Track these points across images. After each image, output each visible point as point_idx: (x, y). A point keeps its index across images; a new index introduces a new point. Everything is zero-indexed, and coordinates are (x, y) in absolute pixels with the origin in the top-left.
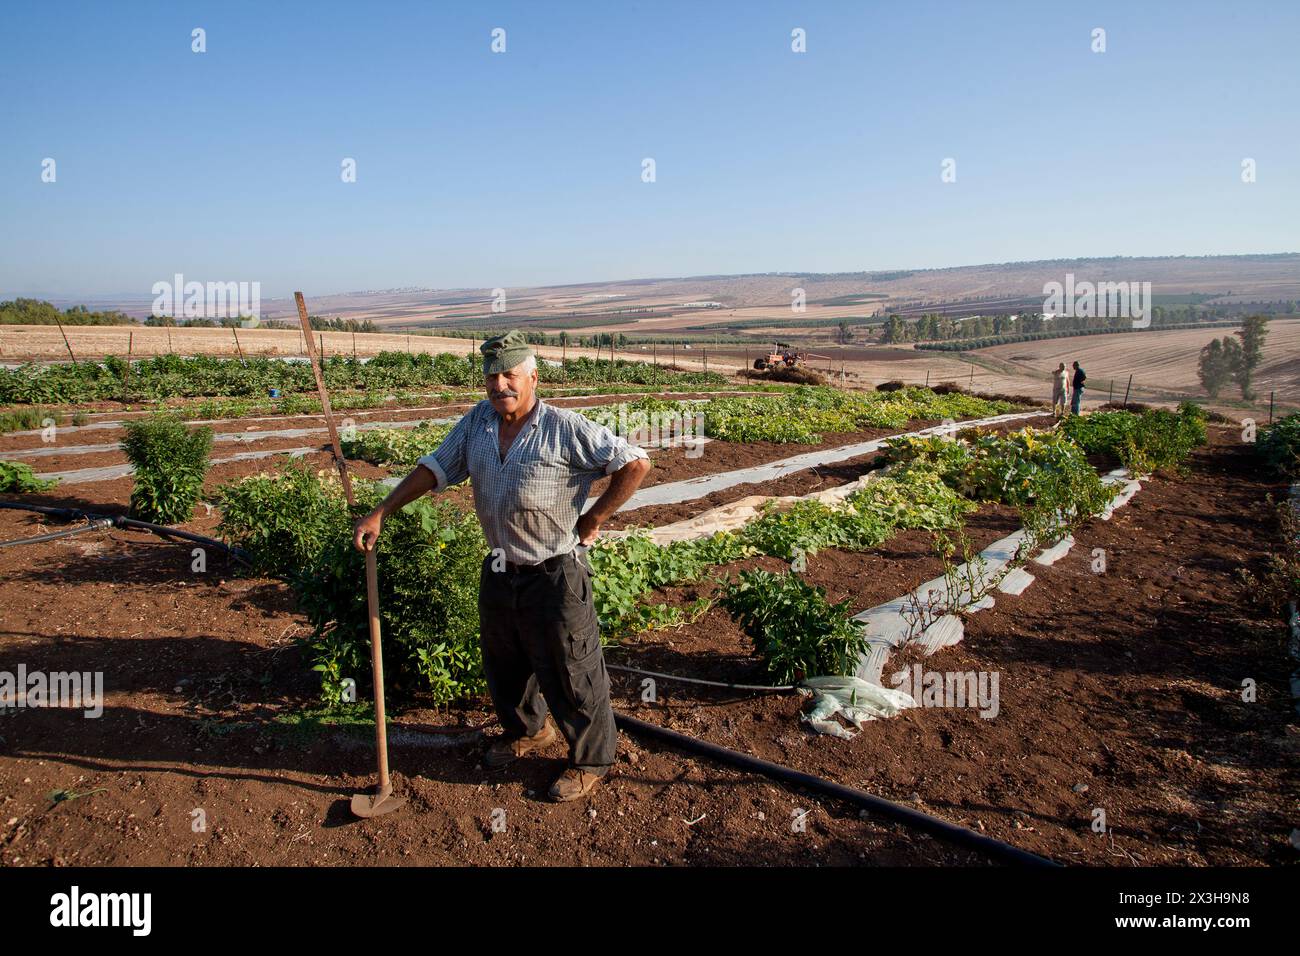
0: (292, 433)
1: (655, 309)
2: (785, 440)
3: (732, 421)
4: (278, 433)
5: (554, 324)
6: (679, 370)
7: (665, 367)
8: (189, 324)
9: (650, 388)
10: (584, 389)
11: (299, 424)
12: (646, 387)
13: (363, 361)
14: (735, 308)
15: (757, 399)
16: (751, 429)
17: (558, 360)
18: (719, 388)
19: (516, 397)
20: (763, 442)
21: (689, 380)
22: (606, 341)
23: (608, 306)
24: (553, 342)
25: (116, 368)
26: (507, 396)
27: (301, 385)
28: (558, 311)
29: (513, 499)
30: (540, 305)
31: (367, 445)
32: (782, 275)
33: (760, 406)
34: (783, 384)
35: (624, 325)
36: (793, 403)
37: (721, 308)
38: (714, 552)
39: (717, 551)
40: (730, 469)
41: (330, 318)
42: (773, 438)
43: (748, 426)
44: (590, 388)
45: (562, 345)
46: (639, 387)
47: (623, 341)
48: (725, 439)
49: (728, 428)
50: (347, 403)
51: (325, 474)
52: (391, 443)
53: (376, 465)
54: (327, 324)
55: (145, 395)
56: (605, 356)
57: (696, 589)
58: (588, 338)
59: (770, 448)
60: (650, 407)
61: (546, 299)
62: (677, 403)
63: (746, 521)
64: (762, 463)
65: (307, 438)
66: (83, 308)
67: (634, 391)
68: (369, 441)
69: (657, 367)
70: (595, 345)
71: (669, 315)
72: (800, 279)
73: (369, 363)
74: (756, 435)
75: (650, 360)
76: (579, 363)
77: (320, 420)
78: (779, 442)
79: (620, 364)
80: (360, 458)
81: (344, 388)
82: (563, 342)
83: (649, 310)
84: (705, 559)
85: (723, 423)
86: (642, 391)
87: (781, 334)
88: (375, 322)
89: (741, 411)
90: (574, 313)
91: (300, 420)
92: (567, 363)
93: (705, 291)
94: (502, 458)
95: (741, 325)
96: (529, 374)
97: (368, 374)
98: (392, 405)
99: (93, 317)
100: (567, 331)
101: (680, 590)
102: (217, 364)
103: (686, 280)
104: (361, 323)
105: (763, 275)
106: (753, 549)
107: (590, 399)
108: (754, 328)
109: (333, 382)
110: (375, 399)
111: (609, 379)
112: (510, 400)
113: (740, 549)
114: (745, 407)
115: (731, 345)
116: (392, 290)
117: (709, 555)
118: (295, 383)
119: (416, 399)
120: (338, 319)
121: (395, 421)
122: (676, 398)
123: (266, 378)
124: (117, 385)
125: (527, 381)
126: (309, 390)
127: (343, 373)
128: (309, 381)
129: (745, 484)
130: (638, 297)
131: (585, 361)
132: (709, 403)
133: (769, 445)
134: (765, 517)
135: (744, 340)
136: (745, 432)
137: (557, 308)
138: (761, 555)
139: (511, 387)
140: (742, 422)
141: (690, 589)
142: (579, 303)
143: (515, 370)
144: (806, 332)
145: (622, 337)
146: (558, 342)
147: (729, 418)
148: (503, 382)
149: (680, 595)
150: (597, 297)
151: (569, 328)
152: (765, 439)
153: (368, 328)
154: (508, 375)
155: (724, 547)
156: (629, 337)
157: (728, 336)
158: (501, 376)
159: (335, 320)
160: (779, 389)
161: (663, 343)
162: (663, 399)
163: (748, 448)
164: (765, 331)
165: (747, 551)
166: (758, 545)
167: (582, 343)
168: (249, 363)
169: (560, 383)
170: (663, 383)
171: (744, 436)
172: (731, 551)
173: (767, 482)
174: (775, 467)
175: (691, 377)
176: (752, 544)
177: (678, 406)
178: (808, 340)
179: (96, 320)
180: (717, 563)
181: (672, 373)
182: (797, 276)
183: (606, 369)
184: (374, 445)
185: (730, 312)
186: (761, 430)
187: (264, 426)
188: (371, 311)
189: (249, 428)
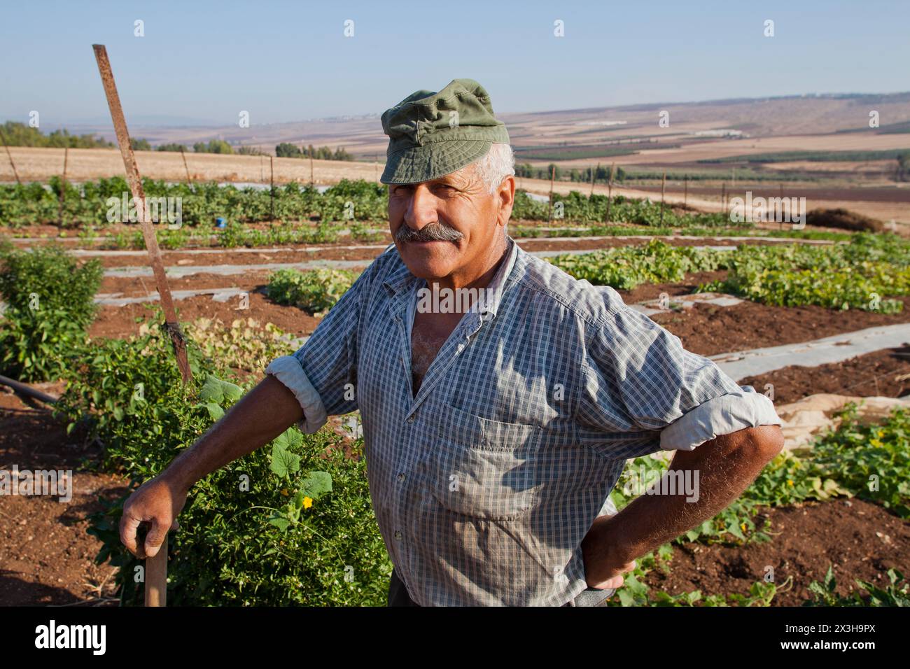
0: (226, 270)
1: (660, 139)
2: (846, 306)
3: (769, 277)
4: (210, 269)
5: (542, 154)
6: (690, 209)
7: (673, 206)
8: (162, 149)
9: (656, 229)
10: (574, 228)
11: (238, 259)
12: (650, 229)
13: (322, 190)
14: (758, 137)
15: (801, 248)
16: (797, 289)
17: (545, 194)
18: (744, 233)
19: (456, 243)
20: (814, 308)
21: (704, 221)
22: (601, 175)
23: (604, 135)
24: (540, 175)
25: (59, 189)
26: (432, 239)
27: (250, 214)
28: (548, 141)
29: (430, 485)
30: (527, 133)
31: (304, 288)
32: (823, 97)
33: (804, 258)
34: (829, 230)
35: (624, 157)
36: (849, 256)
37: (741, 138)
38: (769, 487)
39: (773, 484)
40: (771, 343)
41: (302, 145)
42: (828, 302)
43: (793, 285)
44: (581, 228)
45: (550, 179)
46: (641, 229)
47: (621, 175)
48: (759, 300)
49: (764, 286)
50: (295, 236)
51: (241, 325)
52: (330, 288)
53: (311, 314)
54: (299, 152)
55: (84, 220)
56: (600, 191)
57: (745, 555)
58: (580, 172)
59: (825, 317)
60: (658, 254)
61: (535, 127)
62: (692, 251)
63: (813, 433)
64: (816, 337)
65: (242, 275)
66: (65, 132)
67: (638, 233)
68: (306, 284)
69: (663, 205)
70: (588, 180)
71: (677, 146)
72: (845, 102)
73: (328, 191)
74: (803, 298)
75: (655, 197)
76: (569, 198)
77: (262, 256)
78: (838, 308)
79: (619, 201)
80: (295, 305)
81: (297, 220)
82: (552, 175)
83: (653, 140)
84: (755, 497)
85: (757, 279)
86: (645, 234)
87: (817, 169)
88: (348, 150)
89: (778, 263)
90: (565, 143)
91: (241, 254)
92: (554, 198)
93: (722, 118)
94: (417, 379)
95: (767, 158)
96: (493, 189)
97: (323, 205)
98: (346, 241)
99: (71, 140)
100: (558, 164)
101: (717, 552)
102: (164, 189)
103: (701, 104)
104: (334, 151)
105: (798, 97)
106: (831, 485)
107: (582, 241)
108: (782, 161)
109: (286, 212)
110: (327, 233)
111: (605, 218)
112: (443, 247)
113: (809, 484)
114: (782, 258)
115: (751, 182)
116: (368, 115)
117: (761, 491)
118: (244, 212)
119: (374, 235)
120: (310, 146)
121: (347, 259)
122: (687, 243)
123: (213, 205)
124: (57, 208)
125: (487, 205)
126: (258, 221)
127: (297, 203)
128: (259, 210)
129: (795, 368)
130: (641, 125)
131: (577, 196)
132: (734, 252)
133: (823, 311)
134: (842, 428)
135: (768, 175)
136: (787, 293)
137: (546, 137)
138: (844, 497)
139: (445, 219)
140: (784, 279)
141: (735, 553)
142: (572, 132)
143: (458, 178)
144: (850, 166)
145: (619, 171)
146: (545, 175)
147: (766, 273)
148: (426, 206)
149: (718, 562)
150: (593, 124)
151: (559, 160)
152: (816, 304)
153: (341, 156)
154: (440, 188)
155: (784, 479)
156: (629, 171)
157: (749, 172)
158: (423, 191)
159: (307, 148)
160: (824, 237)
161: (668, 178)
162: (672, 243)
163: (791, 314)
164: (796, 165)
165: (822, 488)
166: (839, 478)
167: (573, 177)
168: (197, 189)
169: (545, 220)
170: (671, 225)
171: (786, 299)
172: (795, 485)
173: (826, 366)
174: (838, 344)
175: (706, 219)
176: (829, 477)
177: (694, 254)
178: (853, 176)
179: (74, 143)
180: (773, 505)
181: (682, 213)
182: (842, 97)
183: (602, 206)
184: (311, 289)
185: (749, 143)
186: (811, 290)
187: (200, 260)
188: (345, 138)
189: (181, 262)
